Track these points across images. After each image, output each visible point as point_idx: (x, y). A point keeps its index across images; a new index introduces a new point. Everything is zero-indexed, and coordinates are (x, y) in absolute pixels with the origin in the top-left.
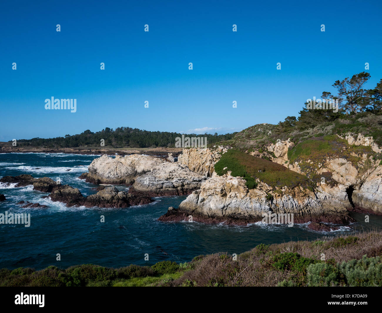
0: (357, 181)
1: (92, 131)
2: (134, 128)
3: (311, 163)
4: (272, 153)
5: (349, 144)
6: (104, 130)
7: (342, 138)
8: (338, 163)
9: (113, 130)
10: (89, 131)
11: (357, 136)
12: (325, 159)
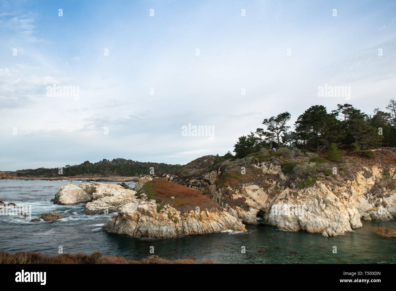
0: (267, 205)
1: (91, 162)
2: (128, 159)
3: (230, 189)
4: (208, 181)
5: (263, 172)
6: (101, 161)
7: (258, 167)
8: (252, 189)
9: (110, 161)
10: (88, 162)
11: (269, 166)
12: (242, 186)
